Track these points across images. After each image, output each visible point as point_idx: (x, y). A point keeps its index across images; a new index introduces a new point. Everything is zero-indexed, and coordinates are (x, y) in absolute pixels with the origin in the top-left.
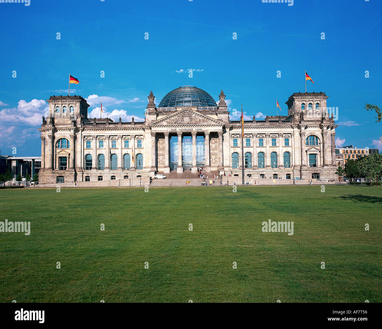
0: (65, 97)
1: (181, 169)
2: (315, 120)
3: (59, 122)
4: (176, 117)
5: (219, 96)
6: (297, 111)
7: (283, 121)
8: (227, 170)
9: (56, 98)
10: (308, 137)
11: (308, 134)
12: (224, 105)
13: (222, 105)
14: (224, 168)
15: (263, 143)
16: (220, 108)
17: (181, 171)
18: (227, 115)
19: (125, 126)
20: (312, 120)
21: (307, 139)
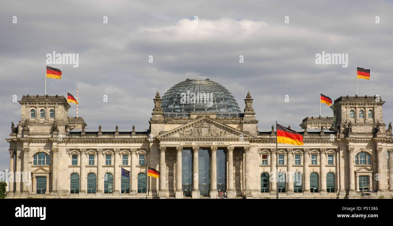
0: (43, 98)
1: (198, 193)
2: (367, 132)
3: (36, 131)
4: (192, 128)
5: (245, 100)
6: (344, 120)
7: (325, 133)
8: (255, 194)
9: (31, 98)
10: (358, 154)
11: (358, 150)
12: (250, 112)
13: (248, 112)
14: (251, 193)
15: (300, 160)
16: (246, 115)
17: (197, 196)
18: (254, 125)
19: (123, 137)
20: (363, 132)
21: (357, 156)
